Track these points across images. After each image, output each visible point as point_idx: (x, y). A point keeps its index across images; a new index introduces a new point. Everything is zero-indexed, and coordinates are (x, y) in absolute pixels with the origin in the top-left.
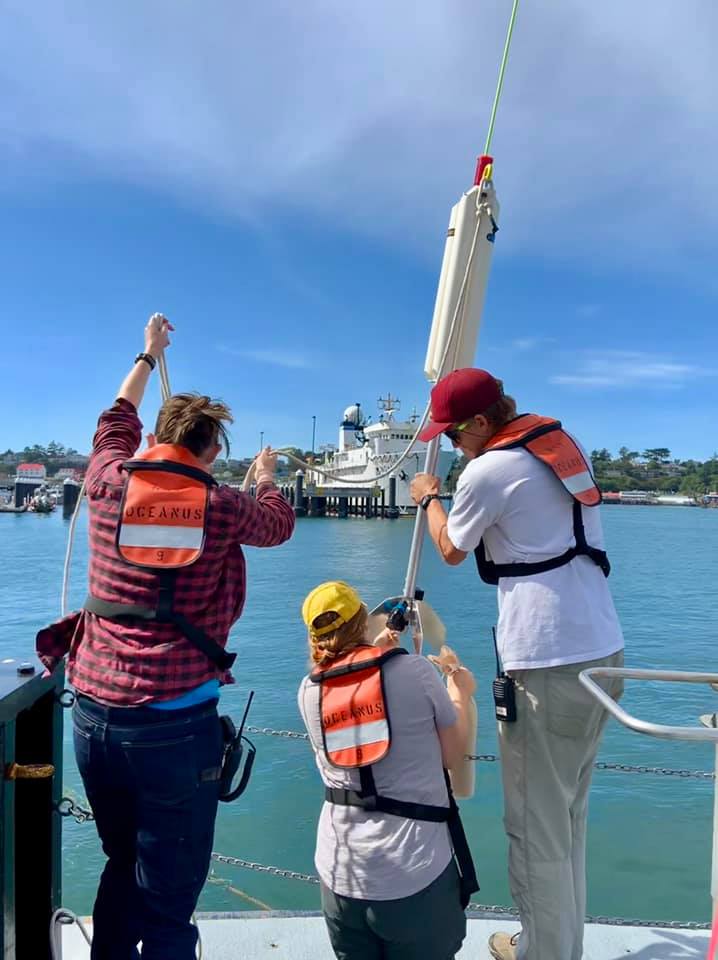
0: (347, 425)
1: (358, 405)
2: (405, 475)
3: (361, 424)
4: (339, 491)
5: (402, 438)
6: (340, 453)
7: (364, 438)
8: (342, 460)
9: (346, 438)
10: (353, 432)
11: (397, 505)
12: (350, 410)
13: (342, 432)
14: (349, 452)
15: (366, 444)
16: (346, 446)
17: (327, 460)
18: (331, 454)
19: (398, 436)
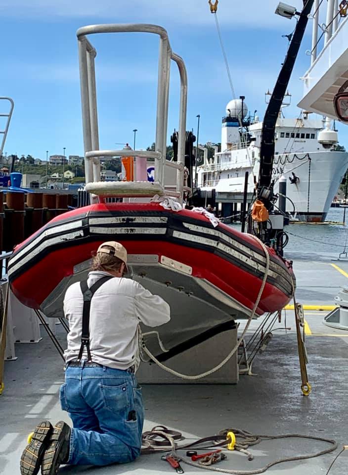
0: (231, 121)
1: (242, 98)
2: (295, 178)
3: (245, 120)
4: (225, 197)
5: (293, 136)
6: (222, 152)
7: (249, 136)
8: (226, 160)
9: (229, 136)
10: (236, 130)
11: (286, 211)
12: (233, 105)
13: (225, 130)
14: (232, 152)
15: (253, 143)
16: (229, 145)
17: (206, 160)
18: (211, 155)
19: (288, 134)
